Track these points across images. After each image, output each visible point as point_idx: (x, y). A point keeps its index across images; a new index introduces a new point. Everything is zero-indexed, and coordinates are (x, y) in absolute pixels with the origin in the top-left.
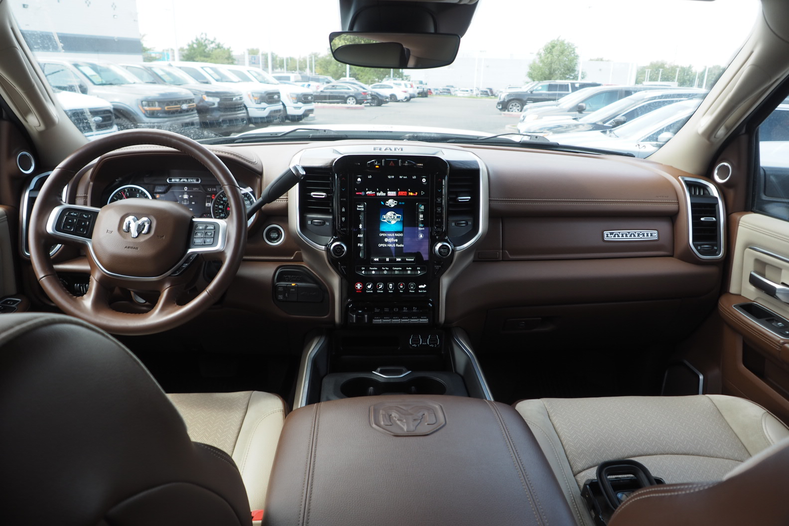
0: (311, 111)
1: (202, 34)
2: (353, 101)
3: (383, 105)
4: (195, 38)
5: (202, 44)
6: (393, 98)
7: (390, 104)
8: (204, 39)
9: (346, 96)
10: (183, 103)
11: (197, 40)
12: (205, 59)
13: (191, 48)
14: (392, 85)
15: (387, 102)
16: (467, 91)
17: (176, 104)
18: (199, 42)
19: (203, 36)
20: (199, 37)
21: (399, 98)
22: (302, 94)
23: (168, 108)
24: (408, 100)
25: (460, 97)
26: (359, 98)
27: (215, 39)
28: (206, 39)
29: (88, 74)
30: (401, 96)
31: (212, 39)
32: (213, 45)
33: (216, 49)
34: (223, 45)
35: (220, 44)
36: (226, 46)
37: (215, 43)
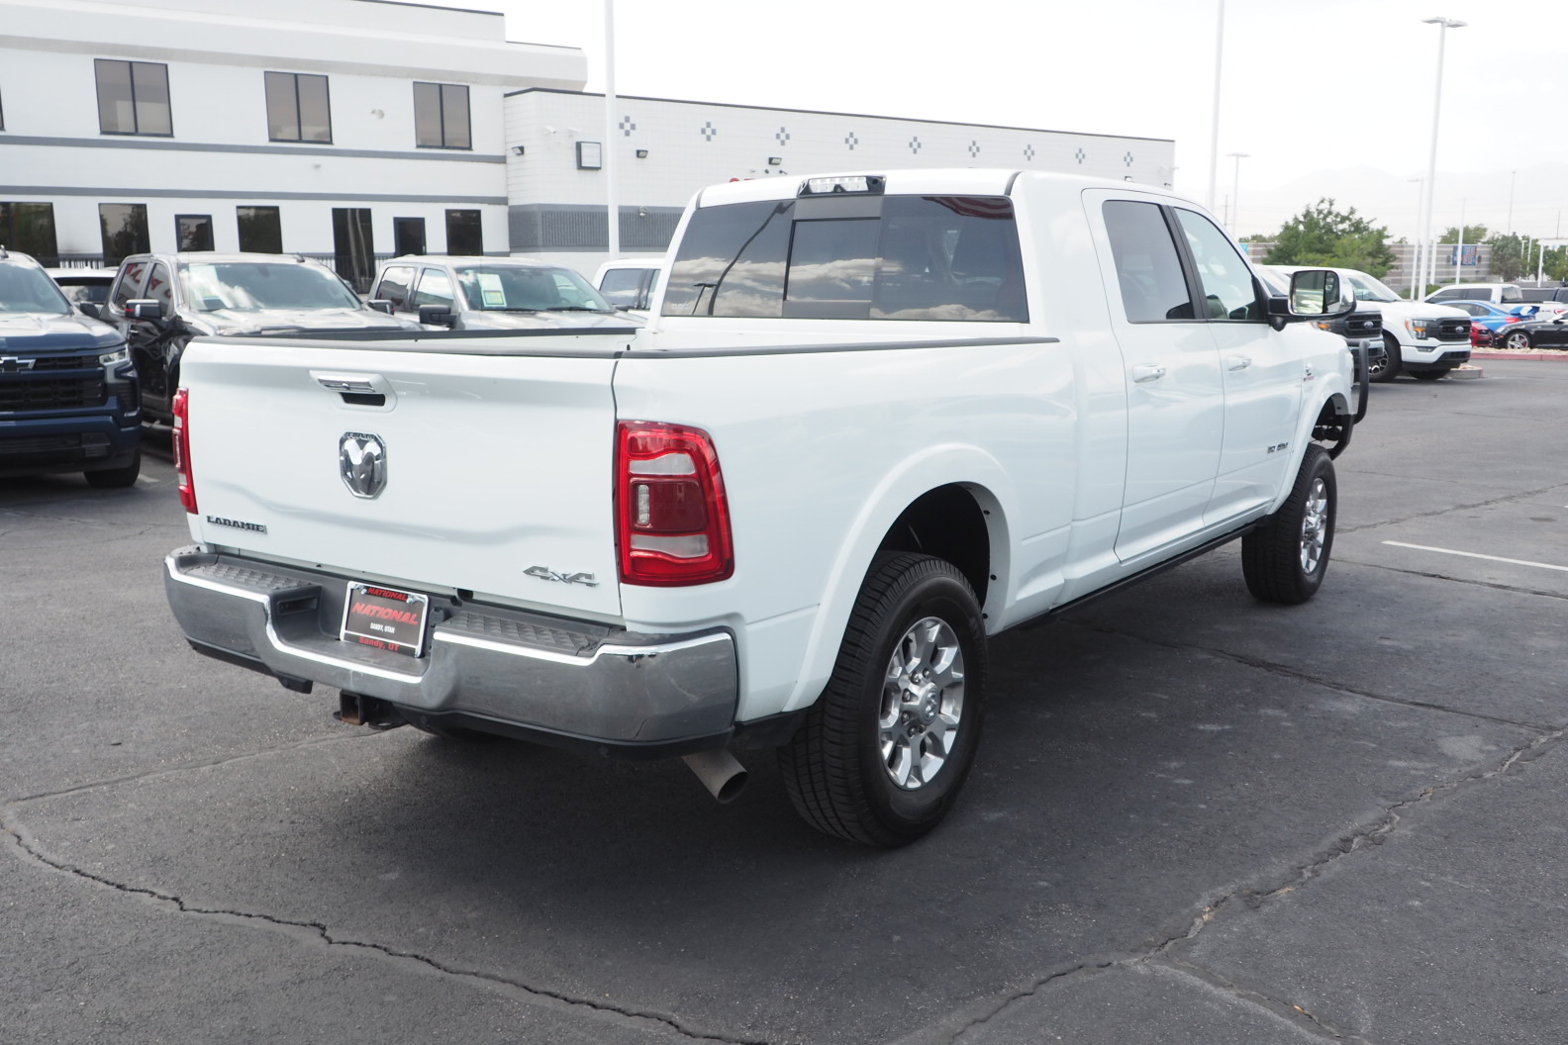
0: (1464, 356)
1: (1322, 201)
4: (1303, 211)
5: (1317, 223)
8: (1325, 212)
11: (1307, 214)
12: (1318, 256)
13: (1289, 232)
18: (1312, 218)
19: (1325, 207)
20: (1313, 209)
22: (1438, 319)
27: (1352, 212)
28: (1330, 213)
31: (1345, 213)
32: (1346, 226)
33: (1350, 232)
34: (1368, 223)
35: (1362, 222)
36: (1375, 226)
37: (1350, 220)
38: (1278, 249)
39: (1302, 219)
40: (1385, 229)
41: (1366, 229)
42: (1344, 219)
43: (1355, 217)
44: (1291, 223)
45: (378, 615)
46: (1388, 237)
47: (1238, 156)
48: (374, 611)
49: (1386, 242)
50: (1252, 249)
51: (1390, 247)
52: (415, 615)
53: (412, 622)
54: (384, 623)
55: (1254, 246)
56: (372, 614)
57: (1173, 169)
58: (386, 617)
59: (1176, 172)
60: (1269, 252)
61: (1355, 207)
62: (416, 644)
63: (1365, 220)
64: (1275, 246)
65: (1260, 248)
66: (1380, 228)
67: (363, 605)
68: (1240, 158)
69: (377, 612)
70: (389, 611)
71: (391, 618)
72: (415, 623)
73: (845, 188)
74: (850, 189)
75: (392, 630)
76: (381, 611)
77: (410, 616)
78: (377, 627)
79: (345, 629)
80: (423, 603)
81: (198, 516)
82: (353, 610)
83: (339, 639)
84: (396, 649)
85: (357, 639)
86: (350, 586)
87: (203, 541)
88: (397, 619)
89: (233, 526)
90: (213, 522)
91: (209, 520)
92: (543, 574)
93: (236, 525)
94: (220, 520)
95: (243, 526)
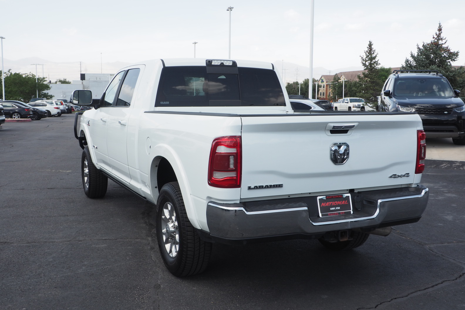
2: (18, 116)
3: (42, 119)
6: (48, 114)
7: (47, 118)
9: (11, 112)
14: (45, 103)
15: (45, 117)
21: (52, 113)
24: (59, 115)
26: (23, 113)
30: (54, 112)
45: (332, 205)
48: (330, 204)
52: (346, 201)
53: (346, 203)
54: (335, 206)
56: (330, 205)
58: (335, 205)
62: (351, 210)
67: (325, 203)
69: (331, 204)
70: (336, 202)
71: (338, 204)
72: (347, 203)
73: (224, 64)
74: (226, 64)
75: (339, 208)
76: (333, 203)
77: (345, 202)
78: (333, 209)
79: (321, 213)
80: (349, 196)
81: (240, 188)
82: (321, 206)
83: (319, 217)
84: (344, 213)
85: (327, 215)
86: (318, 198)
87: (239, 199)
88: (340, 204)
89: (265, 188)
90: (252, 189)
91: (250, 188)
92: (394, 176)
93: (267, 187)
94: (257, 187)
95: (271, 187)
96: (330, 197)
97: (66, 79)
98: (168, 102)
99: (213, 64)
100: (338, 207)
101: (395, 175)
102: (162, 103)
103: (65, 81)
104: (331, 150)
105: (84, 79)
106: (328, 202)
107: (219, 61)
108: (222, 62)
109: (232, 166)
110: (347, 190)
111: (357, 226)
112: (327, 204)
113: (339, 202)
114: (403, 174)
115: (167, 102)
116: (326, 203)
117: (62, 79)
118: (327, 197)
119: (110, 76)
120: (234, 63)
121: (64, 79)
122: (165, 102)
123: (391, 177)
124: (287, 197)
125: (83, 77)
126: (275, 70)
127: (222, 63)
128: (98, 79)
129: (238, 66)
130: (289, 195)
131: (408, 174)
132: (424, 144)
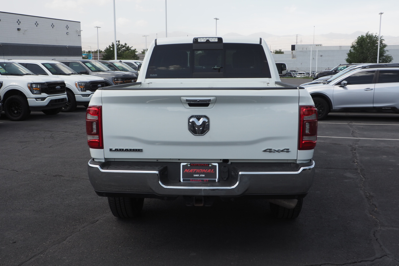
1: (117, 41)
10: (132, 79)
16: (304, 74)
17: (129, 80)
19: (118, 43)
23: (126, 82)
25: (298, 78)
28: (119, 45)
29: (89, 67)
31: (124, 45)
32: (124, 48)
33: (126, 51)
34: (131, 48)
35: (129, 48)
36: (132, 49)
37: (125, 47)
38: (106, 55)
39: (111, 46)
40: (135, 49)
41: (130, 49)
42: (124, 47)
43: (127, 46)
44: (108, 48)
46: (136, 52)
47: (97, 27)
49: (136, 53)
50: (93, 55)
51: (137, 55)
52: (213, 170)
54: (200, 174)
55: (94, 54)
56: (194, 172)
57: (81, 31)
58: (200, 172)
59: (81, 32)
60: (104, 56)
61: (126, 43)
62: (216, 178)
63: (130, 47)
64: (105, 54)
65: (101, 55)
66: (134, 49)
68: (98, 28)
69: (196, 171)
70: (201, 170)
71: (203, 172)
72: (214, 172)
73: (210, 41)
74: (211, 41)
75: (204, 176)
76: (198, 171)
77: (211, 171)
78: (197, 175)
79: (182, 178)
80: (216, 166)
81: (103, 149)
82: (185, 172)
83: (180, 181)
84: (207, 181)
85: (189, 180)
86: (182, 164)
87: (104, 158)
88: (205, 172)
89: (125, 151)
90: (113, 150)
91: (111, 150)
92: (270, 151)
93: (127, 150)
94: (117, 149)
95: (131, 150)
96: (195, 165)
97: (281, 50)
98: (157, 75)
99: (199, 41)
100: (203, 174)
101: (271, 149)
102: (151, 75)
103: (280, 51)
104: (189, 122)
105: (294, 50)
106: (192, 169)
107: (205, 38)
108: (208, 39)
109: (95, 131)
110: (221, 160)
111: (212, 194)
112: (191, 171)
113: (204, 170)
114: (282, 149)
115: (155, 75)
116: (189, 170)
117: (278, 50)
118: (192, 164)
119: (316, 46)
120: (220, 39)
121: (279, 50)
122: (154, 75)
123: (265, 151)
124: (156, 161)
125: (293, 47)
126: (263, 44)
127: (208, 41)
128: (305, 50)
129: (224, 42)
130: (157, 159)
131: (288, 149)
132: (315, 120)
